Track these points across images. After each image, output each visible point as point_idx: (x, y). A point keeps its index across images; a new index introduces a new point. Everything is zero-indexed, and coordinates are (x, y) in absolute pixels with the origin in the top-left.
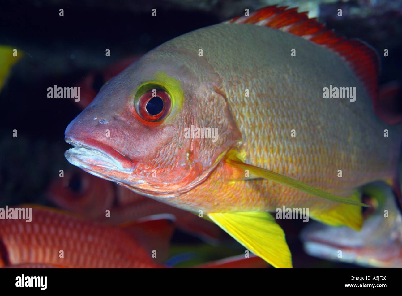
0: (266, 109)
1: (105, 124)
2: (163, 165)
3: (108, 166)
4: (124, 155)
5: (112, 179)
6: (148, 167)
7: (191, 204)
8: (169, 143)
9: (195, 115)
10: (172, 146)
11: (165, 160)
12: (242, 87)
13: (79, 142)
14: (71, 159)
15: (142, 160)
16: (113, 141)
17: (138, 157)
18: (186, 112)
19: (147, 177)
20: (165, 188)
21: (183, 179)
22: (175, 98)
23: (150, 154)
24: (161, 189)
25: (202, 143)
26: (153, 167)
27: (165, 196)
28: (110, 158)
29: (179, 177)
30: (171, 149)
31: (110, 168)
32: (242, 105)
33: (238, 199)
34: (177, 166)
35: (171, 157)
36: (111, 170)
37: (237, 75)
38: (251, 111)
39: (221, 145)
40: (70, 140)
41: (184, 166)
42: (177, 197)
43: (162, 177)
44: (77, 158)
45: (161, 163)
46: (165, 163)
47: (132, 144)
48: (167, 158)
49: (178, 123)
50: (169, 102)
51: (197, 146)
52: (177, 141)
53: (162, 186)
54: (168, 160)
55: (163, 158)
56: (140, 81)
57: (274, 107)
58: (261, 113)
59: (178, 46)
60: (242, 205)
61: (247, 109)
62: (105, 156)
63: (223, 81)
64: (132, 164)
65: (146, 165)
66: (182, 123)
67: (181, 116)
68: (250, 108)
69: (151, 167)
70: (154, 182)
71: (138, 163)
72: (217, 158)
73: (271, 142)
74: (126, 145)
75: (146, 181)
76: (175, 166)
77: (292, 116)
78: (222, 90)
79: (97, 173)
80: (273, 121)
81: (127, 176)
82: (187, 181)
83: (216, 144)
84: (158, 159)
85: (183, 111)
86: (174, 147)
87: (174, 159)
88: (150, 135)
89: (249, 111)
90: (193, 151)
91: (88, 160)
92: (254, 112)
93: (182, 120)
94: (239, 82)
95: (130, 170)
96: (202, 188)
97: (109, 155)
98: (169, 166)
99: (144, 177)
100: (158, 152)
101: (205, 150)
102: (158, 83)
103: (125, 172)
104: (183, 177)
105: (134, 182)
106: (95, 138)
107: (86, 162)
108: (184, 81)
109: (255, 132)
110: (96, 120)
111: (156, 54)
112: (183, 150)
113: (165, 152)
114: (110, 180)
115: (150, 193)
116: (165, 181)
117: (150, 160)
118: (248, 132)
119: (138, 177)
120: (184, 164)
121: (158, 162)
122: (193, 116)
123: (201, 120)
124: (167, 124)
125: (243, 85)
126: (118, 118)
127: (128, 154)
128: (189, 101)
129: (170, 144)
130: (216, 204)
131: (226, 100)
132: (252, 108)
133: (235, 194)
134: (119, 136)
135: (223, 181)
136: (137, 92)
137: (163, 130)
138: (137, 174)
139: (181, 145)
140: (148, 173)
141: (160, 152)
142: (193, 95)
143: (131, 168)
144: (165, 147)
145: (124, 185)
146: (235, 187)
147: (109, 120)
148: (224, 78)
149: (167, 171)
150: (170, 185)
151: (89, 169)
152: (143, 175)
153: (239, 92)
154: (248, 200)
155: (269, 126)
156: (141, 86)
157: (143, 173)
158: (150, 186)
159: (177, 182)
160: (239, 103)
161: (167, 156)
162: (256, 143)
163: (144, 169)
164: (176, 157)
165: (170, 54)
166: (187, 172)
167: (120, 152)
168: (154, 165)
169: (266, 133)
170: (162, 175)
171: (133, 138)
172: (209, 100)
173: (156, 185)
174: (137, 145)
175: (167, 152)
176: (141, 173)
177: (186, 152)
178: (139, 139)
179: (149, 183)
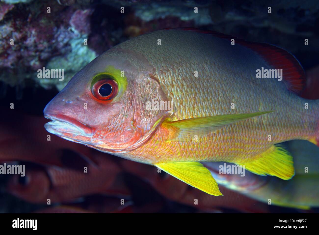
0: (190, 88)
1: (70, 104)
2: (114, 130)
3: (75, 133)
4: (85, 125)
5: (80, 142)
6: (103, 132)
7: (140, 157)
8: (117, 115)
9: (136, 95)
10: (120, 117)
11: (116, 126)
12: (170, 74)
13: (53, 117)
14: (48, 129)
15: (99, 127)
16: (77, 115)
17: (95, 125)
18: (129, 93)
19: (104, 139)
20: (119, 146)
21: (130, 140)
22: (120, 84)
23: (104, 123)
24: (116, 147)
25: (142, 113)
26: (107, 132)
27: (120, 153)
28: (76, 127)
29: (128, 138)
30: (120, 119)
31: (76, 134)
32: (171, 86)
33: (175, 152)
34: (125, 131)
35: (120, 124)
36: (77, 135)
37: (166, 66)
38: (178, 90)
39: (157, 115)
40: (47, 116)
41: (130, 130)
42: (128, 153)
43: (115, 138)
44: (52, 128)
45: (113, 129)
46: (116, 129)
47: (90, 116)
48: (117, 125)
49: (124, 101)
50: (116, 86)
51: (139, 116)
52: (124, 113)
53: (116, 145)
54: (118, 127)
55: (114, 125)
56: (95, 73)
57: (196, 87)
58: (186, 91)
59: (123, 48)
60: (179, 157)
61: (175, 89)
62: (72, 126)
63: (156, 70)
64: (91, 130)
65: (102, 131)
66: (127, 100)
67: (125, 95)
68: (178, 88)
69: (106, 132)
70: (110, 142)
71: (96, 130)
72: (154, 124)
73: (196, 111)
74: (86, 117)
75: (104, 142)
76: (123, 131)
77: (211, 93)
78: (156, 76)
79: (69, 138)
80: (196, 96)
81: (89, 139)
82: (134, 141)
83: (153, 114)
84: (111, 126)
85: (127, 92)
86: (121, 117)
87: (122, 126)
88: (103, 109)
89: (177, 90)
90: (136, 119)
91: (60, 129)
92: (181, 91)
93: (127, 99)
94: (168, 71)
95: (91, 135)
96: (146, 146)
97: (74, 125)
98: (119, 131)
99: (102, 139)
100: (110, 121)
101: (145, 119)
102: (107, 74)
103: (88, 136)
104: (130, 138)
105: (95, 143)
106: (63, 113)
107: (58, 130)
108: (127, 72)
109: (183, 105)
110: (64, 101)
111: (107, 54)
112: (128, 119)
113: (115, 121)
114: (79, 143)
115: (109, 151)
116: (117, 141)
117: (104, 127)
118: (177, 105)
119: (97, 139)
120: (130, 129)
121: (110, 128)
122: (135, 95)
123: (141, 97)
124: (115, 102)
125: (171, 72)
126: (80, 99)
127: (88, 124)
128: (131, 85)
129: (119, 116)
130: (158, 156)
131: (159, 83)
132: (179, 88)
133: (171, 149)
134: (81, 112)
135: (161, 140)
136: (93, 81)
137: (113, 106)
138: (96, 138)
139: (127, 116)
140: (104, 136)
141: (111, 121)
142: (134, 81)
143: (91, 133)
144: (115, 118)
145: (90, 146)
146: (171, 144)
147: (73, 101)
148: (157, 68)
149: (118, 134)
150: (121, 144)
151: (62, 135)
152: (101, 138)
153: (168, 77)
154: (182, 153)
155: (193, 101)
156: (95, 76)
157: (101, 136)
158: (107, 146)
159: (127, 142)
160: (169, 85)
161: (116, 124)
162: (184, 112)
163: (101, 133)
164: (124, 124)
165: (117, 53)
166: (133, 134)
167: (82, 122)
168: (108, 131)
169: (191, 105)
170: (114, 137)
171: (91, 112)
172: (146, 84)
173: (112, 145)
174: (94, 117)
175: (117, 121)
176: (99, 137)
177: (131, 121)
178: (95, 113)
179: (106, 143)
